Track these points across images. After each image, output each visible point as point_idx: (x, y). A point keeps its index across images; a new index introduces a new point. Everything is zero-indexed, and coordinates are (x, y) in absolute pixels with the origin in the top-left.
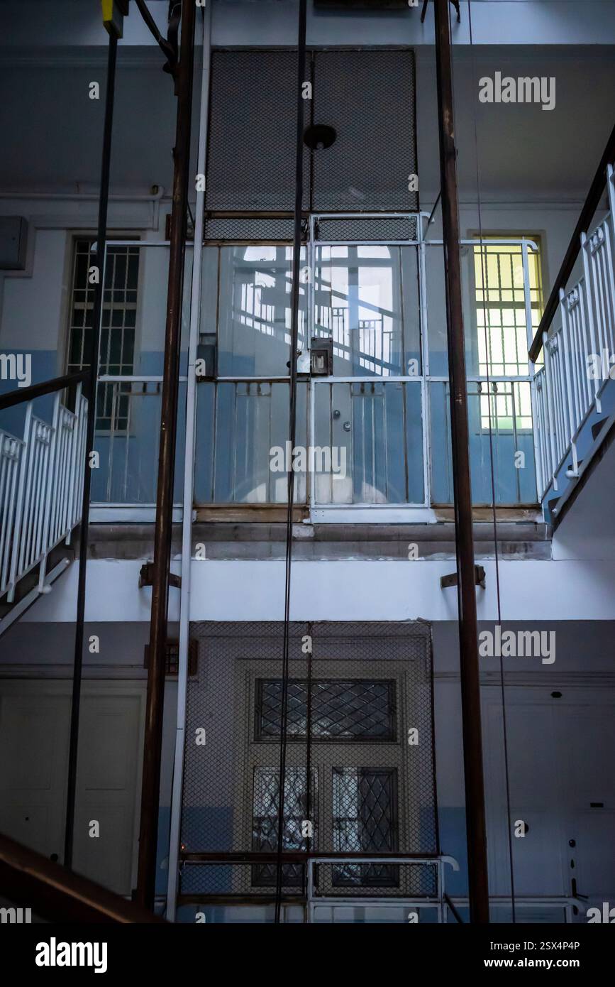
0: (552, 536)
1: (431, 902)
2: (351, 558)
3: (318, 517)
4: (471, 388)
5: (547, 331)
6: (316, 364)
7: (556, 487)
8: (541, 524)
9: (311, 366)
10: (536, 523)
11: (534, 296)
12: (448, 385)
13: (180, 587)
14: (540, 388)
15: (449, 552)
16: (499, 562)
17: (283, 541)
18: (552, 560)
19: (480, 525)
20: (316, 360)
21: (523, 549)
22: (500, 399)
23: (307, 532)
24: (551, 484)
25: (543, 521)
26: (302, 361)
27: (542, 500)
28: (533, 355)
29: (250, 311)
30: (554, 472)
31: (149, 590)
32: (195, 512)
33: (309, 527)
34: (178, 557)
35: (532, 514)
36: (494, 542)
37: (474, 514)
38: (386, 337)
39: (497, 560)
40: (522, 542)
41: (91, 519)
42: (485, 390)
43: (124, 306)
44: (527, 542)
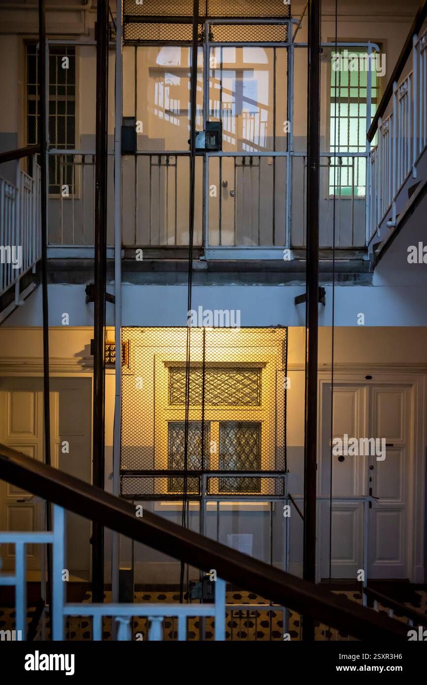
0: (374, 270)
1: (280, 499)
2: (233, 284)
3: (210, 255)
4: (323, 161)
5: (382, 117)
6: (210, 142)
7: (379, 234)
8: (367, 261)
9: (206, 143)
10: (363, 260)
11: (374, 94)
12: (306, 158)
13: (114, 303)
14: (373, 162)
15: (301, 280)
16: (335, 287)
17: (186, 272)
18: (373, 286)
19: (324, 261)
20: (210, 139)
21: (353, 278)
22: (344, 170)
23: (203, 266)
24: (376, 232)
25: (369, 259)
26: (199, 139)
27: (369, 244)
28: (370, 137)
29: (161, 105)
30: (378, 223)
31: (92, 304)
32: (123, 251)
33: (204, 262)
34: (112, 282)
35: (361, 254)
36: (332, 274)
37: (320, 254)
38: (263, 125)
39: (333, 286)
40: (353, 274)
41: (49, 256)
42: (333, 163)
43: (66, 98)
44: (356, 274)
